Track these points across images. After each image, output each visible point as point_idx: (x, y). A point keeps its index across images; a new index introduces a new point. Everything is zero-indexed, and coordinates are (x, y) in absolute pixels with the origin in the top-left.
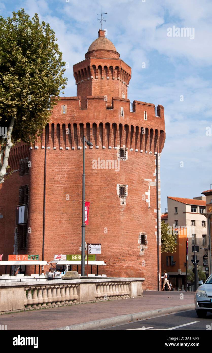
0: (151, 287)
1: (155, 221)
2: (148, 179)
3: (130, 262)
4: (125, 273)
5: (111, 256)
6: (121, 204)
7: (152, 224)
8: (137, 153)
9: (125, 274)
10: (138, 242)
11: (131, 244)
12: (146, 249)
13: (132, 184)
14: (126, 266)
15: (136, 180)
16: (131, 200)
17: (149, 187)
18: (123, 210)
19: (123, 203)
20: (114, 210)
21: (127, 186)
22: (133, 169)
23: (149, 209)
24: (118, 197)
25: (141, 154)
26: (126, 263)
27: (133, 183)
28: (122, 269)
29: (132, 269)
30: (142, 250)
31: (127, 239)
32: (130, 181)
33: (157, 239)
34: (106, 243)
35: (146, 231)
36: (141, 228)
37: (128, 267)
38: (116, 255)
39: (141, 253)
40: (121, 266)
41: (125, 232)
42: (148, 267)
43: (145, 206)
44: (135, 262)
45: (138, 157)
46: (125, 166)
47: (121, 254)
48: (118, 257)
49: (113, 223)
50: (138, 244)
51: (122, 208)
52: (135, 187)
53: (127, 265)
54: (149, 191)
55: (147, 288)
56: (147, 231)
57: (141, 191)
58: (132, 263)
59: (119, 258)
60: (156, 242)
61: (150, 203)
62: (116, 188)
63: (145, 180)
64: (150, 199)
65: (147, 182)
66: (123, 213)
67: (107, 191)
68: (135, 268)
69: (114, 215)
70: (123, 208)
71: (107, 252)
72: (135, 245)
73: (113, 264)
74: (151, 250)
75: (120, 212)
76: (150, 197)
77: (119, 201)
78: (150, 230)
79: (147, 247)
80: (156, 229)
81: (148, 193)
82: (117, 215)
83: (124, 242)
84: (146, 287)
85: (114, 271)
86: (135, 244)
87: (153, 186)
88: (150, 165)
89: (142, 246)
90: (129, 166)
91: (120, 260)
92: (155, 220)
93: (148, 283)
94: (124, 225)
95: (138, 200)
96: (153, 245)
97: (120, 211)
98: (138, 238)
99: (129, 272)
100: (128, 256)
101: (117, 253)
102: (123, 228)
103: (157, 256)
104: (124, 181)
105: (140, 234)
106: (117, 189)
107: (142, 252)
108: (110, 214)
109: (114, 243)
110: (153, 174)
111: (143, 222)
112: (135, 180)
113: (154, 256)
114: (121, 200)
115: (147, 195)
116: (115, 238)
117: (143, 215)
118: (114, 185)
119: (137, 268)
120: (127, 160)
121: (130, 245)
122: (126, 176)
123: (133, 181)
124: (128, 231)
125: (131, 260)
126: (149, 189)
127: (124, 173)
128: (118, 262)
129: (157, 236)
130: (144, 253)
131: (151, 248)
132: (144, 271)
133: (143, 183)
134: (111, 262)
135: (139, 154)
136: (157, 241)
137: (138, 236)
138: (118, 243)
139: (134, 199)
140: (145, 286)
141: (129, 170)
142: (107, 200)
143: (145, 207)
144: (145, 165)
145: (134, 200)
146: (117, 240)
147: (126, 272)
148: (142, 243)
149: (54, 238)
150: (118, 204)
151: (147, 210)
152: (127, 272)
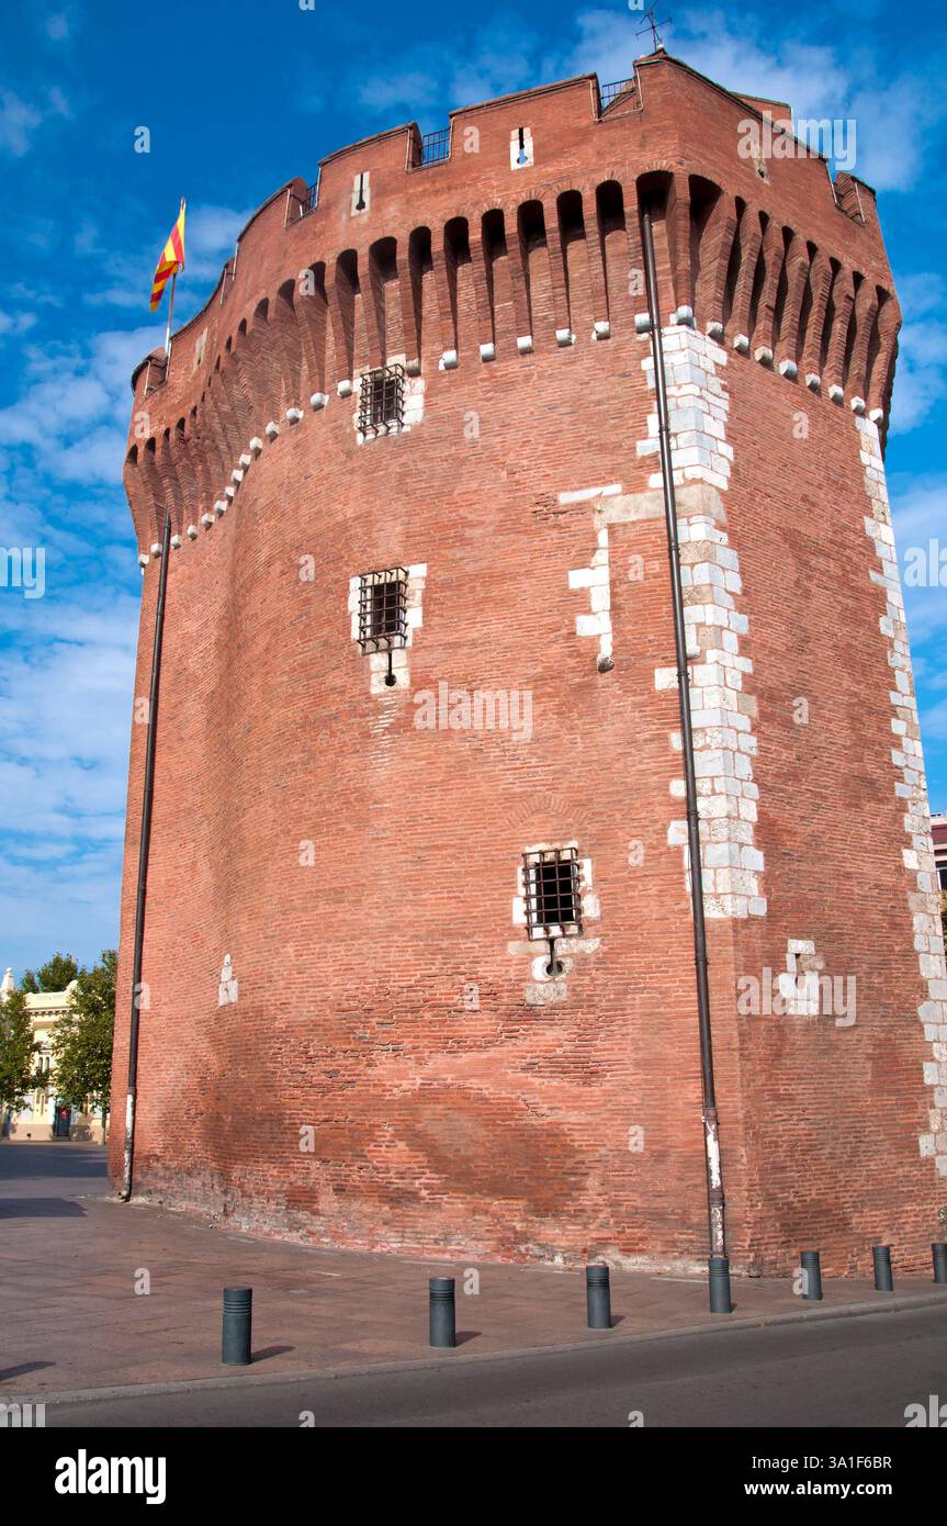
0: (639, 1232)
1: (666, 748)
2: (589, 486)
3: (438, 1062)
4: (398, 1135)
5: (314, 1026)
6: (377, 687)
7: (642, 773)
8: (494, 365)
9: (402, 1145)
10: (510, 919)
11: (448, 934)
12: (582, 960)
13: (454, 551)
14: (405, 1084)
15: (487, 519)
16: (451, 645)
17: (603, 538)
18: (385, 721)
19: (390, 680)
20: (333, 735)
21: (418, 572)
22: (462, 462)
23: (607, 674)
24: (354, 653)
25: (529, 358)
26: (411, 1064)
27: (464, 541)
28: (377, 1104)
29: (464, 1104)
30: (554, 967)
31: (414, 903)
32: (438, 540)
33: (688, 877)
34: (290, 949)
35: (581, 834)
36: (535, 819)
37: (426, 1095)
38: (343, 1015)
39: (542, 988)
40: (372, 1091)
41: (403, 857)
42: (607, 1086)
43: (572, 662)
44: (484, 1056)
45: (507, 386)
46: (404, 465)
47: (370, 1010)
48: (351, 1030)
49: (326, 813)
50: (511, 928)
51: (379, 710)
52: (485, 563)
53: (419, 1081)
54: (602, 557)
55: (603, 1243)
56: (593, 829)
57: (528, 574)
58: (458, 1061)
59: (359, 1033)
60: (682, 896)
61: (616, 631)
62: (346, 606)
63: (565, 498)
64: (615, 609)
65: (581, 508)
66: (386, 742)
67: (302, 635)
68: (485, 1100)
69: (333, 767)
70: (388, 708)
71: (294, 1000)
72: (488, 941)
73: (323, 1077)
74: (635, 959)
75: (369, 736)
76: (613, 595)
77: (360, 671)
78: (618, 816)
79: (591, 945)
80: (674, 802)
81: (593, 579)
82: (350, 762)
83: (392, 928)
84: (595, 1235)
85: (326, 1121)
86: (487, 933)
87: (633, 523)
88: (599, 403)
89: (551, 941)
90: (436, 454)
91: (364, 1051)
92: (664, 738)
93: (613, 1204)
94: (396, 818)
95: (507, 640)
96: (647, 925)
97: (366, 735)
98: (512, 884)
99: (437, 1131)
100: (428, 1016)
101: (345, 1005)
102: (388, 834)
103: (694, 996)
104: (398, 550)
105: (525, 855)
106: (350, 608)
107: (553, 981)
108: (311, 766)
109: (329, 941)
110: (634, 448)
111: (556, 772)
112: (483, 523)
113: (668, 1005)
114: (378, 662)
115: (585, 585)
116: (333, 908)
117: (555, 726)
118: (334, 587)
119: (504, 1095)
120: (417, 428)
121: (444, 944)
122: (408, 514)
123: (468, 532)
124: (419, 853)
125: (460, 1045)
126: (595, 549)
127: (398, 499)
128: (351, 1060)
129: (686, 849)
130: (563, 986)
131: (631, 947)
132: (573, 1119)
133: (550, 523)
134: (310, 1060)
135: (514, 367)
136: (688, 887)
137: (513, 871)
138: (353, 938)
139: (475, 635)
140: (585, 1225)
141: (432, 477)
142: (300, 690)
143: (573, 670)
144: (563, 410)
145: (473, 644)
146: (349, 917)
147: (408, 1128)
148: (547, 918)
149: (174, 951)
150: (356, 691)
151: (584, 689)
152: (419, 1126)
